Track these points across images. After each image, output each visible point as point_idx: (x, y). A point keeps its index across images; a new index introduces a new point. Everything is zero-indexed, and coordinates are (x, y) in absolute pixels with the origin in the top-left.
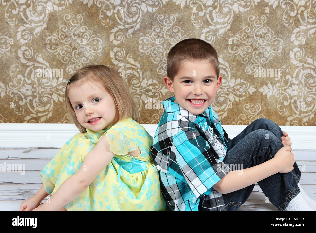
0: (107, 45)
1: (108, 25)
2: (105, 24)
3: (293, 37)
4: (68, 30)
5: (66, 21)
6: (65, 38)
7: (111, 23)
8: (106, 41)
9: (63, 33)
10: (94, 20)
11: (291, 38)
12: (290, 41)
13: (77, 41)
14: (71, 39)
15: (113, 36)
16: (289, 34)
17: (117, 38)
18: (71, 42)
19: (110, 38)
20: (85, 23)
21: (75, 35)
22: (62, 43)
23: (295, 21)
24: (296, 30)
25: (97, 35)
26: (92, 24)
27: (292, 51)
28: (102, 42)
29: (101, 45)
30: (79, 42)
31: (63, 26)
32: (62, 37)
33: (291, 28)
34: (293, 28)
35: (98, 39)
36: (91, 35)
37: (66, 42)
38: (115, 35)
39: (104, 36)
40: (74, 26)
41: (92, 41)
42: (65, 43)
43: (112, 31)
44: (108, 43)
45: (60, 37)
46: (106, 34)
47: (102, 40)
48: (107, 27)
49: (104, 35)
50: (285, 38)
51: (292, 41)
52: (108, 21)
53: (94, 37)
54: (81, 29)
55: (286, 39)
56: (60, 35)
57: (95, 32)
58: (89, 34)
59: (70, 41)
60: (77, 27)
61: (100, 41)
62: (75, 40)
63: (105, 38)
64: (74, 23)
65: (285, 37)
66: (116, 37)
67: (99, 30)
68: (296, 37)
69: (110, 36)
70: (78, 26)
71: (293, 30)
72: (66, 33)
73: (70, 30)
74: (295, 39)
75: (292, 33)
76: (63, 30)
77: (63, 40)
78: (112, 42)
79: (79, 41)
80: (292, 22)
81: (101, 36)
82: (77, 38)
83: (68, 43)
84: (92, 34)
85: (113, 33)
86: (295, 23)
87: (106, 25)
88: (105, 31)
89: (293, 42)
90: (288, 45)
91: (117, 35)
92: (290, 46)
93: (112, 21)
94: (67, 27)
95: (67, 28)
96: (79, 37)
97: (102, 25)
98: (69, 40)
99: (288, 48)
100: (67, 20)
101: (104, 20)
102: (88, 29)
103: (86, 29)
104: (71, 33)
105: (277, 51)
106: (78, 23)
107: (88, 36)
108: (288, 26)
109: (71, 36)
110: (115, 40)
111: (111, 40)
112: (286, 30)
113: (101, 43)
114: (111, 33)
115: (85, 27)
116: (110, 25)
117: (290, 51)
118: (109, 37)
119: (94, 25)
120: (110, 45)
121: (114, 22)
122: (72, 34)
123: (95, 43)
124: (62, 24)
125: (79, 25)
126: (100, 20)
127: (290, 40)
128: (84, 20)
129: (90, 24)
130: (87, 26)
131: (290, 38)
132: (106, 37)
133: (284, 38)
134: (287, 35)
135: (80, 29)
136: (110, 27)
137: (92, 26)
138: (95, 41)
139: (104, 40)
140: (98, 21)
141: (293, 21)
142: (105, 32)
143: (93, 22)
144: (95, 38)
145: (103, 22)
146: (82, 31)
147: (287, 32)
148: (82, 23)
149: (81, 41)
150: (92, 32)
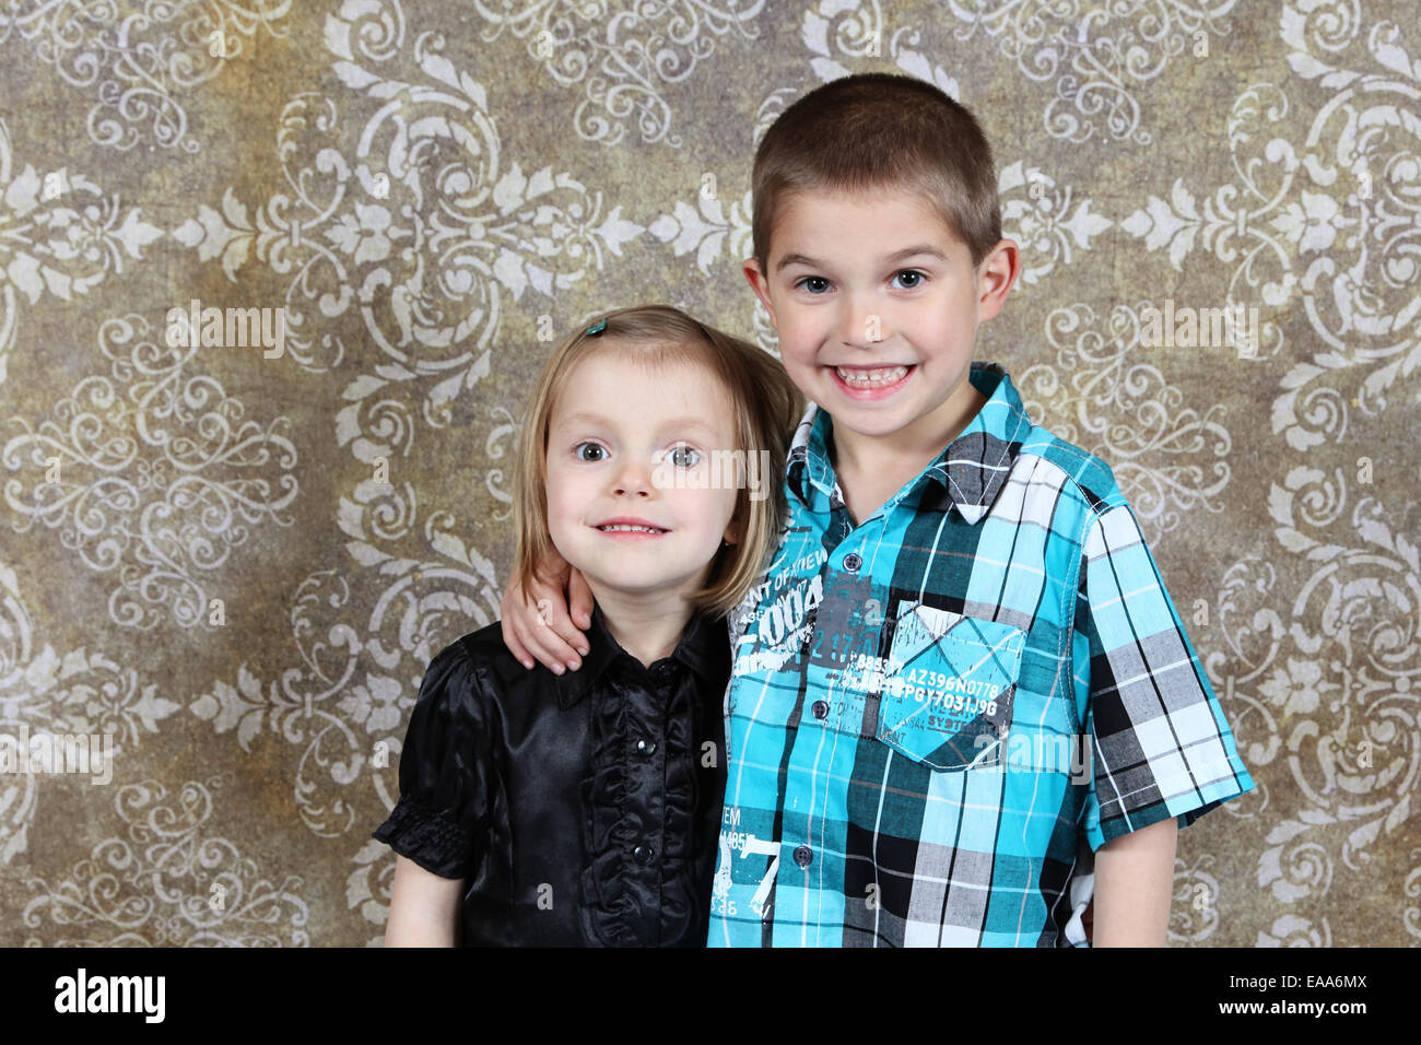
0: (335, 925)
1: (336, 831)
2: (322, 826)
3: (1269, 867)
4: (134, 862)
5: (127, 819)
6: (118, 898)
7: (352, 820)
8: (326, 908)
9: (111, 876)
10: (268, 806)
11: (1260, 871)
12: (1253, 883)
13: (183, 912)
14: (152, 906)
15: (365, 883)
16: (1246, 849)
17: (382, 890)
18: (152, 920)
19: (348, 893)
20: (221, 824)
21: (168, 883)
22: (102, 923)
23: (1273, 785)
24: (1283, 831)
25: (283, 881)
26: (259, 829)
27: (1269, 934)
28: (306, 915)
29: (305, 928)
30: (190, 919)
31: (109, 841)
32: (106, 894)
33: (1259, 821)
34: (1264, 824)
35: (287, 897)
36: (252, 882)
37: (124, 917)
38: (373, 878)
39: (319, 885)
40: (169, 840)
41: (256, 908)
42: (121, 924)
43: (357, 859)
44: (337, 918)
45: (92, 895)
46: (328, 875)
47: (309, 904)
48: (331, 840)
49: (316, 880)
50: (1227, 869)
51: (1262, 882)
52: (338, 809)
53: (268, 891)
54: (202, 851)
55: (1235, 874)
56: (93, 885)
57: (274, 868)
58: (242, 877)
59: (145, 911)
60: (181, 843)
61: (297, 909)
62: (173, 905)
63: (324, 896)
64: (169, 827)
65: (1230, 863)
66: (379, 885)
67: (293, 855)
68: (1284, 863)
69: (349, 882)
70: (186, 839)
71: (1267, 832)
72: (127, 877)
73: (143, 859)
74: (1278, 873)
75: (1264, 847)
76: (112, 860)
77: (109, 910)
78: (358, 910)
79: (190, 911)
80: (1261, 792)
81: (304, 886)
82: (180, 899)
83: (136, 924)
84: (256, 874)
85: (365, 865)
86: (1275, 799)
87: (326, 831)
88: (323, 857)
89: (1268, 889)
90: (1244, 903)
91: (381, 877)
92: (1254, 909)
93: (358, 811)
94: (131, 845)
95: (129, 852)
96: (194, 894)
97: (309, 830)
98: (138, 906)
99: (1244, 918)
100: (133, 813)
101: (316, 806)
102: (236, 852)
103: (227, 851)
104: (149, 876)
105: (1193, 932)
106: (185, 824)
107: (238, 884)
108: (1241, 811)
109: (150, 891)
110: (373, 902)
111: (353, 904)
112: (1231, 829)
113: (301, 918)
114: (356, 866)
115: (224, 841)
116: (347, 829)
117: (1256, 934)
118: (345, 888)
119: (269, 830)
120: (348, 927)
121: (369, 813)
122: (157, 878)
123: (274, 920)
124: (106, 834)
125: (191, 836)
126: (299, 806)
127: (1256, 879)
128: (215, 809)
129: (247, 828)
130: (230, 840)
131: (1255, 868)
132: (327, 888)
133: (1226, 871)
134: (1239, 854)
135: (196, 851)
136: (347, 837)
137: (258, 838)
138: (274, 908)
139: (319, 903)
140: (286, 814)
141: (1265, 787)
142: (322, 863)
143: (263, 816)
144: (273, 896)
145: (311, 817)
146: (207, 863)
147: (1235, 842)
148: (208, 823)
149: (200, 914)
150: (255, 867)
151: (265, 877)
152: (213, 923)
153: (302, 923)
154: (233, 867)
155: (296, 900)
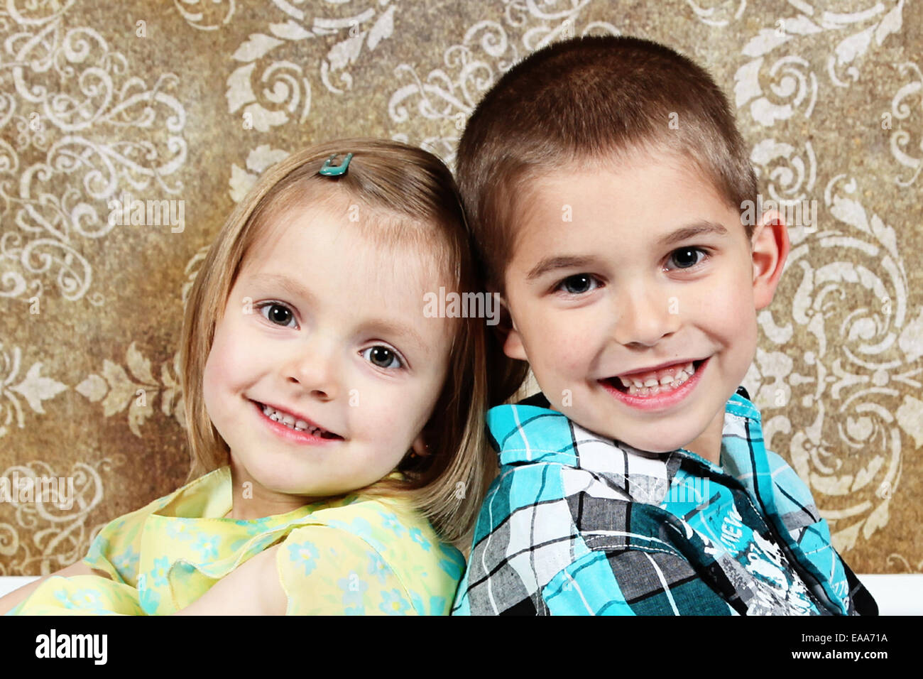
0: (215, 131)
1: (214, 23)
2: (199, 16)
7: (233, 10)
8: (205, 111)
13: (47, 112)
14: (13, 106)
15: (248, 84)
17: (267, 92)
18: (14, 121)
19: (229, 95)
20: (87, 12)
21: (31, 79)
25: (156, 79)
26: (129, 18)
28: (183, 120)
29: (182, 134)
30: (55, 121)
35: (162, 98)
36: (123, 79)
38: (256, 78)
39: (196, 85)
40: (30, 28)
41: (128, 110)
43: (238, 56)
44: (218, 124)
46: (206, 73)
47: (186, 106)
48: (209, 33)
49: (193, 79)
53: (141, 91)
54: (67, 43)
57: (146, 62)
58: (111, 73)
60: (43, 33)
61: (173, 112)
62: (37, 105)
63: (203, 97)
64: (30, 14)
66: (263, 86)
67: (167, 50)
69: (230, 82)
70: (49, 28)
78: (240, 115)
79: (54, 112)
81: (180, 86)
82: (44, 98)
84: (127, 71)
85: (247, 64)
87: (204, 22)
88: (200, 52)
91: (265, 77)
96: (59, 91)
97: (184, 21)
102: (104, 44)
103: (94, 44)
104: (9, 70)
106: (48, 11)
107: (108, 81)
109: (11, 88)
110: (257, 106)
111: (234, 108)
113: (178, 122)
114: (236, 64)
115: (90, 32)
116: (226, 21)
118: (225, 89)
119: (141, 20)
120: (229, 134)
121: (251, 3)
122: (18, 73)
123: (147, 124)
125: (54, 25)
129: (116, 18)
130: (98, 30)
132: (206, 88)
135: (60, 43)
136: (226, 30)
137: (128, 28)
138: (148, 110)
139: (197, 106)
142: (200, 59)
144: (146, 96)
145: (187, 7)
146: (72, 57)
148: (72, 10)
149: (67, 115)
150: (126, 63)
151: (137, 74)
152: (80, 126)
153: (179, 128)
154: (100, 62)
155: (170, 101)
